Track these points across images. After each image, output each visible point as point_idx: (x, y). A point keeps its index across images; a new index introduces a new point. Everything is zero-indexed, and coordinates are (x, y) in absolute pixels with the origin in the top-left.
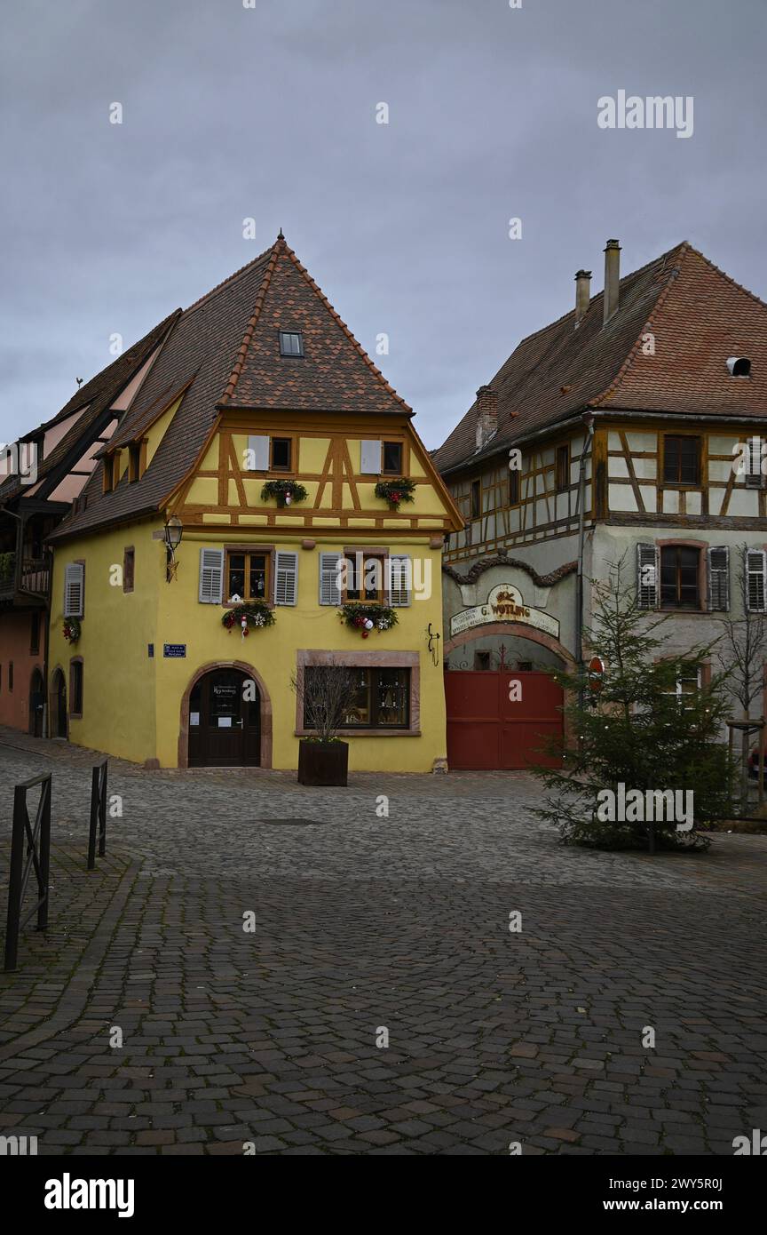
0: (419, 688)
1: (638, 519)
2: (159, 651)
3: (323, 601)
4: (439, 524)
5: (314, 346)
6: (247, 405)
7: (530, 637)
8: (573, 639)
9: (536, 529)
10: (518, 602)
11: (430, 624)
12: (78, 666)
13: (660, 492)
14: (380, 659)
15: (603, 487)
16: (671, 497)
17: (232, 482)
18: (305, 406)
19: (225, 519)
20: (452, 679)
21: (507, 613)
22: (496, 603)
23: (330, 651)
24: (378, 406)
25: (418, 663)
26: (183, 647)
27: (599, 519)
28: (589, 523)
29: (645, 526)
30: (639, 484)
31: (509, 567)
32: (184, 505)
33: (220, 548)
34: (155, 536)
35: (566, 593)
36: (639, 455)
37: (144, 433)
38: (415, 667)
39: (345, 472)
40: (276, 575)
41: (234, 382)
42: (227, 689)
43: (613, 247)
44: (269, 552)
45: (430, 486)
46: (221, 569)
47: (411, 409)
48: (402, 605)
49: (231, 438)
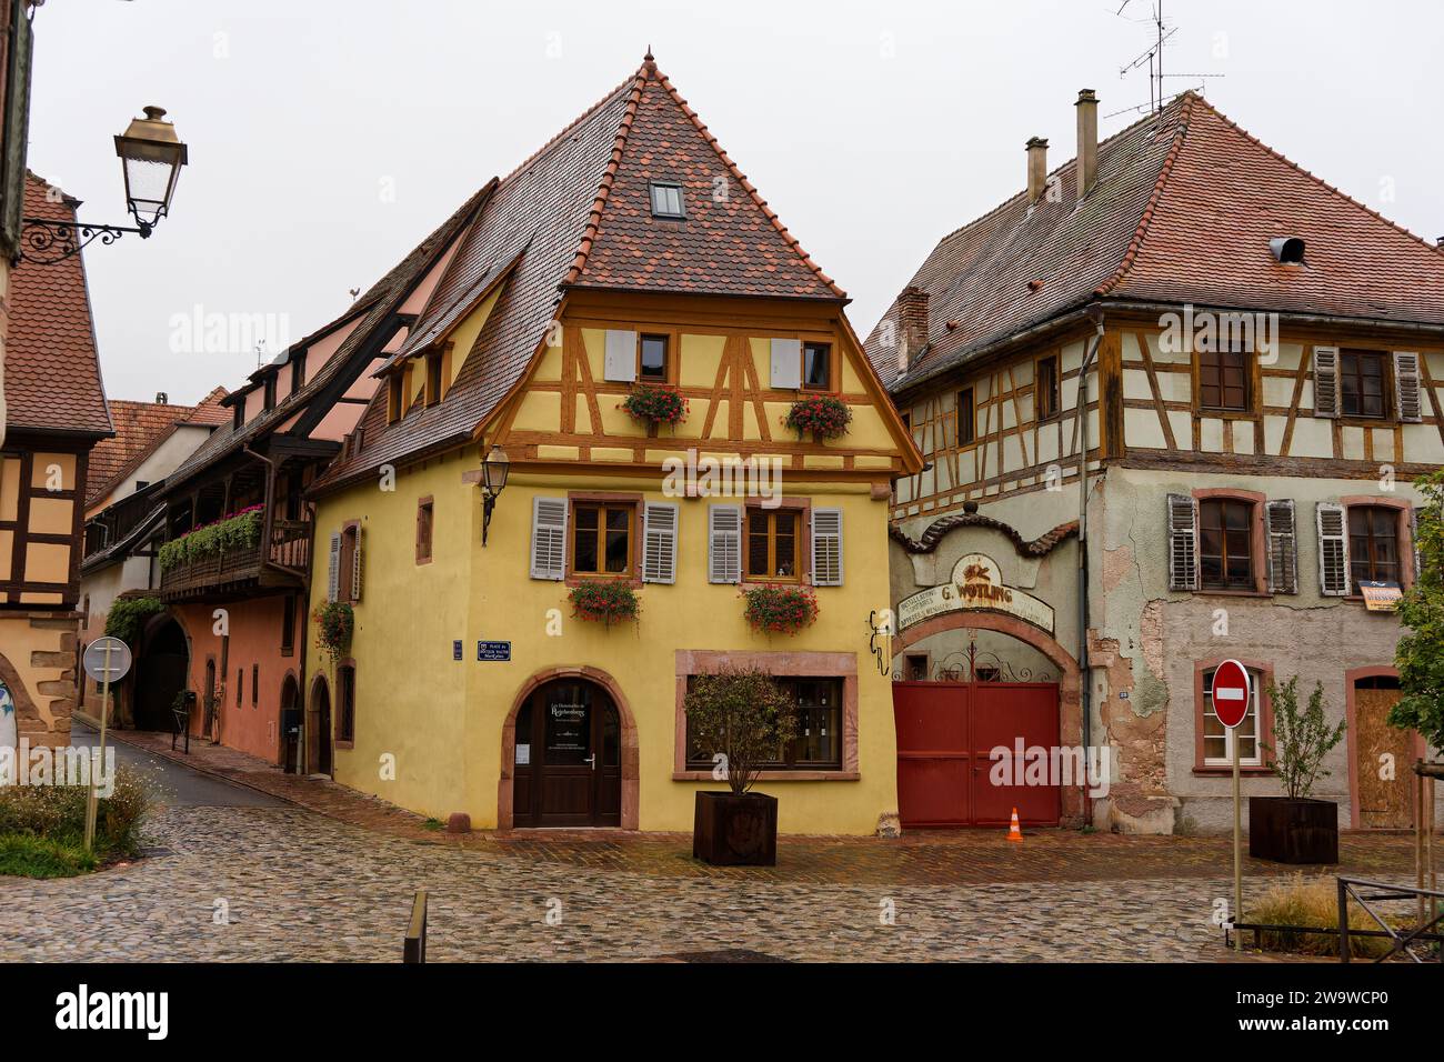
0: (856, 708)
1: (1168, 459)
2: (471, 651)
3: (715, 576)
4: (884, 463)
5: (700, 204)
6: (604, 285)
7: (1013, 633)
8: (1073, 635)
9: (1002, 478)
10: (995, 580)
11: (873, 612)
12: (347, 675)
13: (1196, 420)
14: (798, 665)
15: (1117, 413)
16: (1212, 428)
17: (581, 399)
18: (689, 287)
19: (570, 453)
20: (903, 695)
21: (980, 596)
22: (963, 582)
23: (724, 653)
24: (797, 289)
25: (856, 670)
26: (507, 646)
27: (1111, 459)
28: (1095, 465)
29: (1176, 469)
30: (1166, 408)
31: (982, 529)
32: (510, 431)
33: (562, 498)
34: (466, 479)
35: (1063, 568)
36: (1167, 368)
37: (449, 335)
38: (852, 676)
39: (747, 385)
40: (645, 537)
41: (585, 252)
42: (570, 709)
43: (1087, 100)
44: (632, 504)
45: (872, 406)
46: (564, 528)
47: (845, 294)
48: (833, 583)
49: (580, 334)
